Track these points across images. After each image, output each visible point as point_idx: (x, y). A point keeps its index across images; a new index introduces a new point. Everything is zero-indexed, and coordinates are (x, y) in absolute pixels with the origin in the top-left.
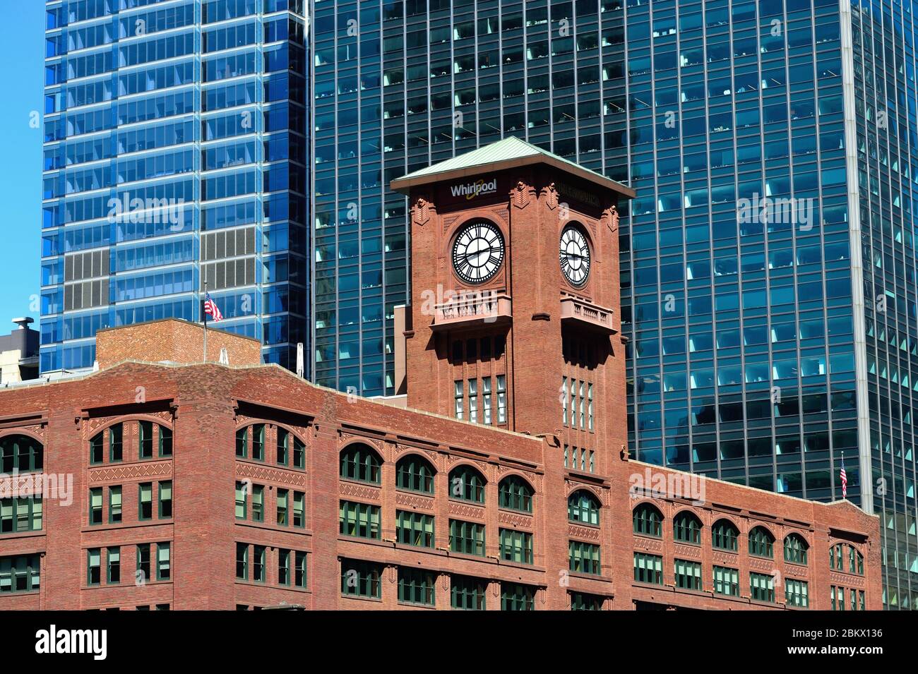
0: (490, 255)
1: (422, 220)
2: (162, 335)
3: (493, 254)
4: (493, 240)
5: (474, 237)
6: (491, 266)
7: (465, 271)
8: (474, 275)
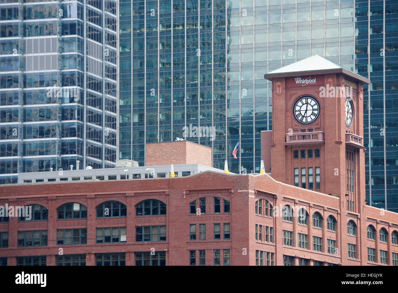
0: (313, 112)
1: (279, 94)
2: (181, 148)
3: (314, 112)
4: (314, 105)
5: (304, 103)
6: (313, 117)
7: (300, 118)
8: (304, 120)
